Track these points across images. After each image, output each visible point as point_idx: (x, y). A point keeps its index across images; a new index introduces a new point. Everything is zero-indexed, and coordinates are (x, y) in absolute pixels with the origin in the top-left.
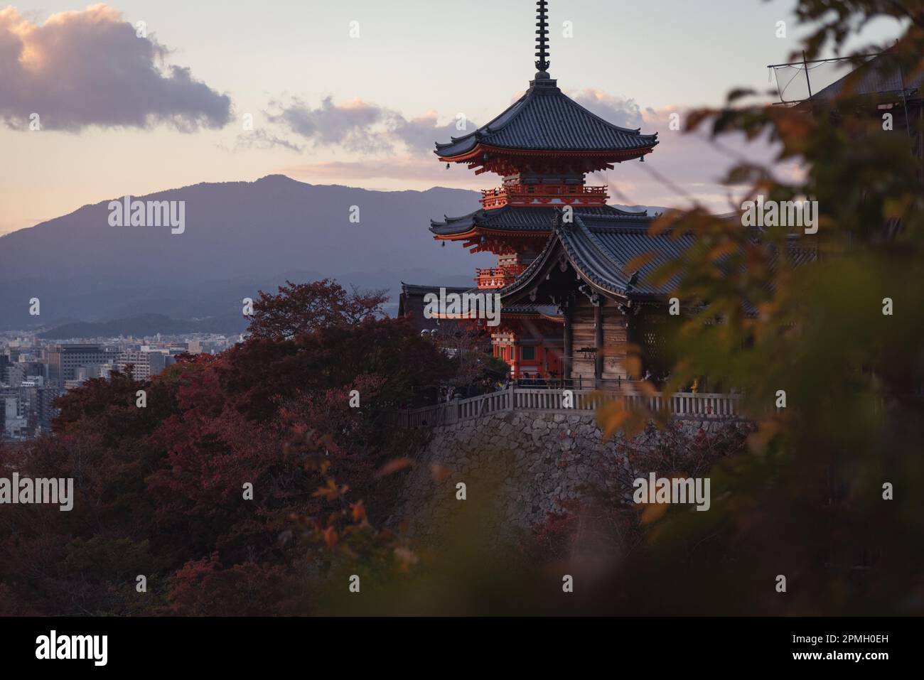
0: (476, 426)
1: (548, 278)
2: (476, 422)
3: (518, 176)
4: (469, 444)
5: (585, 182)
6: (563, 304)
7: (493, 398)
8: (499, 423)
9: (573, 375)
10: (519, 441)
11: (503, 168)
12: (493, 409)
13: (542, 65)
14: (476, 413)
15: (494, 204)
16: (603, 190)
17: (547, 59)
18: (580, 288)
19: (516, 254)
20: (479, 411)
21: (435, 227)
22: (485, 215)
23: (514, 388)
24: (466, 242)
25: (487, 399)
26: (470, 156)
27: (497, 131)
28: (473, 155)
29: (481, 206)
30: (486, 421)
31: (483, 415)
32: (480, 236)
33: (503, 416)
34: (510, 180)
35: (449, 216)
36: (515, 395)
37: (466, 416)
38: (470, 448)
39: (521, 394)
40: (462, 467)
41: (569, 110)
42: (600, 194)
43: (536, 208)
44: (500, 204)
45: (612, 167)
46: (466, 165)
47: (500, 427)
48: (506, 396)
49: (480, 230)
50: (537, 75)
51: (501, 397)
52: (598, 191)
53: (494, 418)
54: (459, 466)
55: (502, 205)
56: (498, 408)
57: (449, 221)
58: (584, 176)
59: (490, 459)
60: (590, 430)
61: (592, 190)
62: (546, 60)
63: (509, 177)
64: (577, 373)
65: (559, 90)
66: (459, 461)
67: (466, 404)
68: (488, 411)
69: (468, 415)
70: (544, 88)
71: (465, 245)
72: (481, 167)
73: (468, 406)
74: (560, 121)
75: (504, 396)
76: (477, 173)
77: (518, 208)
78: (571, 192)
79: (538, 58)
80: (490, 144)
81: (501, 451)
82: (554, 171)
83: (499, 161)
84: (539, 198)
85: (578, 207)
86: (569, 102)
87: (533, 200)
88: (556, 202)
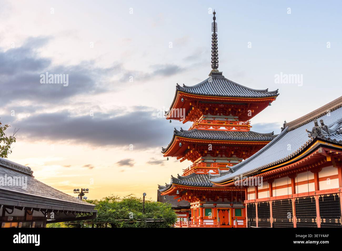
3: (202, 117)
32: (178, 142)
43: (211, 131)
49: (178, 138)
50: (212, 71)
52: (245, 123)
65: (223, 76)
70: (216, 76)
80: (185, 92)
84: (213, 126)
85: (234, 131)
86: (228, 81)
87: (210, 127)
88: (222, 128)
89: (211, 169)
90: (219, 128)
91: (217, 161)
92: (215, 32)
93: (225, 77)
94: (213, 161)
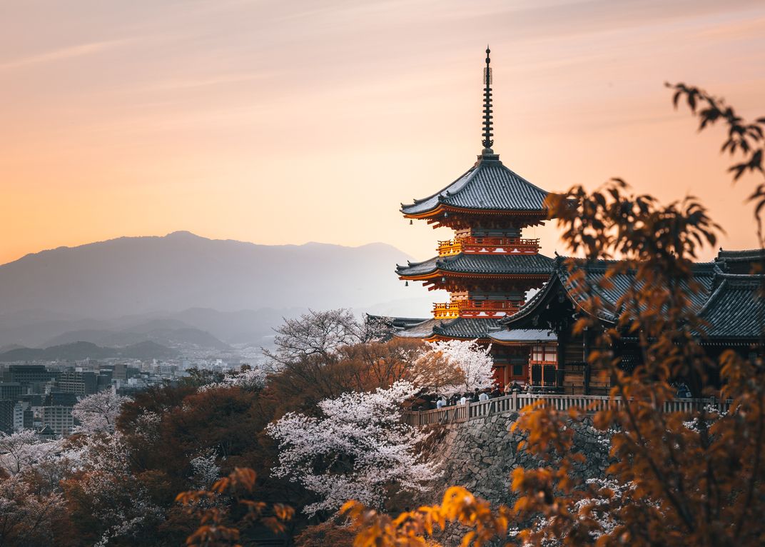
0: (485, 423)
1: (548, 307)
2: (485, 421)
3: (469, 230)
4: (480, 437)
5: (521, 235)
6: (558, 328)
7: (499, 402)
8: (505, 421)
9: (565, 384)
10: (522, 435)
11: (459, 223)
12: (499, 410)
13: (488, 143)
14: (484, 413)
15: (449, 252)
16: (536, 242)
17: (491, 138)
18: (573, 316)
19: (467, 292)
20: (487, 412)
21: (400, 269)
22: (445, 261)
23: (517, 394)
24: (425, 282)
25: (494, 403)
26: (432, 214)
27: (455, 194)
28: (436, 213)
29: (437, 254)
30: (494, 419)
31: (491, 415)
32: (441, 277)
33: (508, 415)
34: (462, 234)
35: (412, 262)
36: (518, 400)
37: (476, 415)
38: (481, 441)
39: (523, 399)
40: (475, 456)
41: (509, 179)
42: (534, 245)
43: (484, 255)
44: (454, 252)
45: (543, 224)
46: (425, 221)
47: (506, 424)
48: (510, 400)
49: (442, 272)
50: (483, 152)
51: (506, 401)
52: (531, 242)
53: (501, 417)
54: (472, 455)
55: (457, 253)
56: (504, 409)
57: (412, 266)
58: (521, 231)
59: (499, 449)
60: (583, 427)
61: (527, 242)
62: (491, 140)
63: (461, 231)
64: (569, 382)
65: (501, 163)
66: (473, 451)
67: (476, 407)
68: (494, 412)
69: (478, 414)
70: (489, 161)
71: (424, 285)
72: (438, 223)
73: (478, 408)
74: (503, 187)
75: (508, 400)
76: (435, 227)
77: (469, 255)
78: (511, 243)
79: (485, 138)
80: (450, 205)
81: (508, 443)
82: (498, 226)
83: (456, 218)
84: (486, 247)
85: (516, 254)
86: (509, 172)
87: (481, 249)
88: (500, 250)
89: (482, 311)
90: (495, 250)
91: (490, 298)
92: (488, 84)
93: (504, 164)
94: (485, 299)
